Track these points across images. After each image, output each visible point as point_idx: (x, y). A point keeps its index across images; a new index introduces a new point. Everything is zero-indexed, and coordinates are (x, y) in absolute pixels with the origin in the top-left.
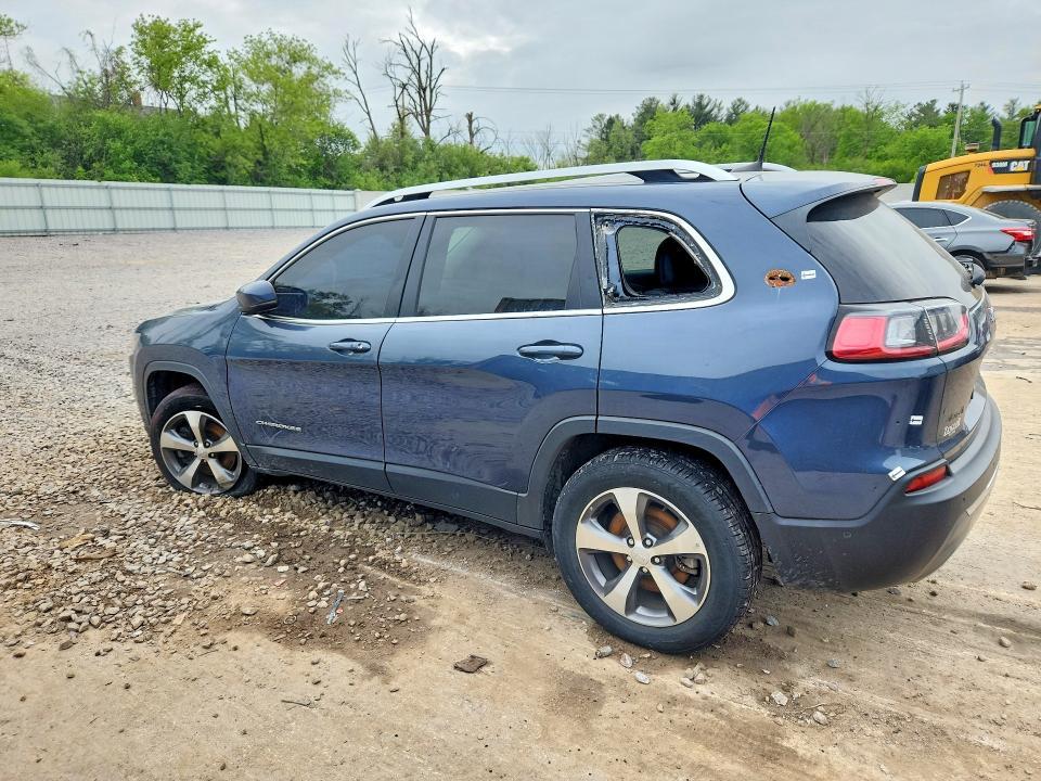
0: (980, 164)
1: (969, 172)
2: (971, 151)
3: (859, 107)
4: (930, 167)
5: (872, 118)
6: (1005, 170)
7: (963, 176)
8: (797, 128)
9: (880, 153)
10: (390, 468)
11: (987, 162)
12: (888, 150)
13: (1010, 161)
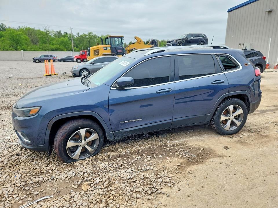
0: (101, 48)
1: (99, 49)
2: (98, 45)
3: (42, 30)
4: (91, 48)
5: (47, 34)
6: (106, 49)
7: (98, 51)
8: (26, 34)
9: (52, 43)
10: (173, 120)
11: (102, 48)
12: (54, 42)
13: (106, 47)
